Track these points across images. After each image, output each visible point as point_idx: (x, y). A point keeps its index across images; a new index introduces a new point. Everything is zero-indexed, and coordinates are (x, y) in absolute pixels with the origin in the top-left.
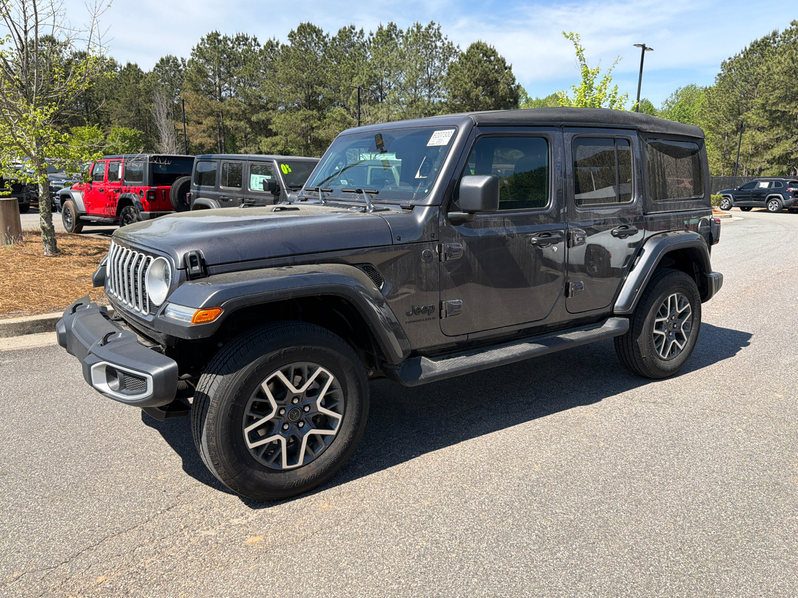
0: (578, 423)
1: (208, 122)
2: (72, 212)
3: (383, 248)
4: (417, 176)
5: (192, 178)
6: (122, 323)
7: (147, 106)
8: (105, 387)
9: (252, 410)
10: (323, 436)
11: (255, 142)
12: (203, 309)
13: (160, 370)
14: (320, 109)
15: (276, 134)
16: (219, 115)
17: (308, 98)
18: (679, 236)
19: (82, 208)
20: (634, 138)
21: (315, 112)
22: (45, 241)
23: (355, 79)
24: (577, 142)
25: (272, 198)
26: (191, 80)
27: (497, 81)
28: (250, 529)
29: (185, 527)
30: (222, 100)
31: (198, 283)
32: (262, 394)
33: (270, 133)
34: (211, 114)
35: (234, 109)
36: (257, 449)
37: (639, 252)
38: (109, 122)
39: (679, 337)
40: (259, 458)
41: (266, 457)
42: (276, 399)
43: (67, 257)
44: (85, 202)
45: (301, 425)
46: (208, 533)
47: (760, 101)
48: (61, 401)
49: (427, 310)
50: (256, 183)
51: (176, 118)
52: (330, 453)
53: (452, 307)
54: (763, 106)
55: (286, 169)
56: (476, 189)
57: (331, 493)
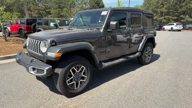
0: (133, 75)
1: (36, 11)
2: (8, 31)
3: (94, 38)
4: (100, 22)
5: (37, 24)
6: (32, 57)
7: (22, 8)
8: (32, 72)
9: (68, 76)
10: (83, 81)
11: (47, 16)
12: (57, 53)
13: (47, 68)
14: (61, 9)
15: (52, 14)
16: (39, 10)
17: (59, 6)
18: (150, 35)
19: (10, 31)
20: (142, 14)
21: (60, 9)
22: (4, 38)
23: (69, 2)
24: (132, 14)
25: (56, 28)
26: (32, 2)
27: (99, 3)
28: (69, 103)
29: (54, 104)
30: (39, 7)
31: (54, 47)
32: (70, 73)
33: (50, 14)
34: (37, 10)
35: (42, 9)
36: (69, 85)
37: (143, 38)
38: (13, 11)
39: (149, 56)
40: (70, 87)
41: (71, 87)
42: (73, 73)
43: (9, 42)
44: (11, 30)
45: (78, 79)
46: (60, 105)
47: (151, 8)
48: (16, 75)
49: (103, 52)
50: (52, 24)
51: (29, 10)
52: (85, 85)
53: (108, 51)
54: (152, 9)
55: (59, 21)
56: (114, 24)
57: (85, 93)
